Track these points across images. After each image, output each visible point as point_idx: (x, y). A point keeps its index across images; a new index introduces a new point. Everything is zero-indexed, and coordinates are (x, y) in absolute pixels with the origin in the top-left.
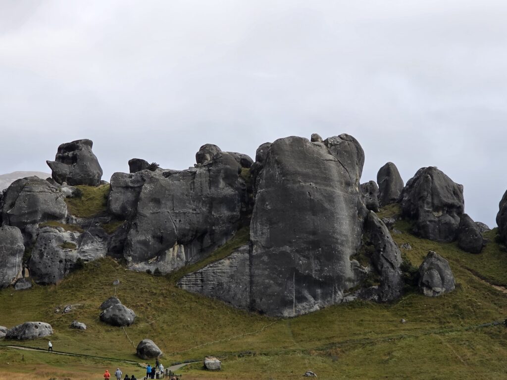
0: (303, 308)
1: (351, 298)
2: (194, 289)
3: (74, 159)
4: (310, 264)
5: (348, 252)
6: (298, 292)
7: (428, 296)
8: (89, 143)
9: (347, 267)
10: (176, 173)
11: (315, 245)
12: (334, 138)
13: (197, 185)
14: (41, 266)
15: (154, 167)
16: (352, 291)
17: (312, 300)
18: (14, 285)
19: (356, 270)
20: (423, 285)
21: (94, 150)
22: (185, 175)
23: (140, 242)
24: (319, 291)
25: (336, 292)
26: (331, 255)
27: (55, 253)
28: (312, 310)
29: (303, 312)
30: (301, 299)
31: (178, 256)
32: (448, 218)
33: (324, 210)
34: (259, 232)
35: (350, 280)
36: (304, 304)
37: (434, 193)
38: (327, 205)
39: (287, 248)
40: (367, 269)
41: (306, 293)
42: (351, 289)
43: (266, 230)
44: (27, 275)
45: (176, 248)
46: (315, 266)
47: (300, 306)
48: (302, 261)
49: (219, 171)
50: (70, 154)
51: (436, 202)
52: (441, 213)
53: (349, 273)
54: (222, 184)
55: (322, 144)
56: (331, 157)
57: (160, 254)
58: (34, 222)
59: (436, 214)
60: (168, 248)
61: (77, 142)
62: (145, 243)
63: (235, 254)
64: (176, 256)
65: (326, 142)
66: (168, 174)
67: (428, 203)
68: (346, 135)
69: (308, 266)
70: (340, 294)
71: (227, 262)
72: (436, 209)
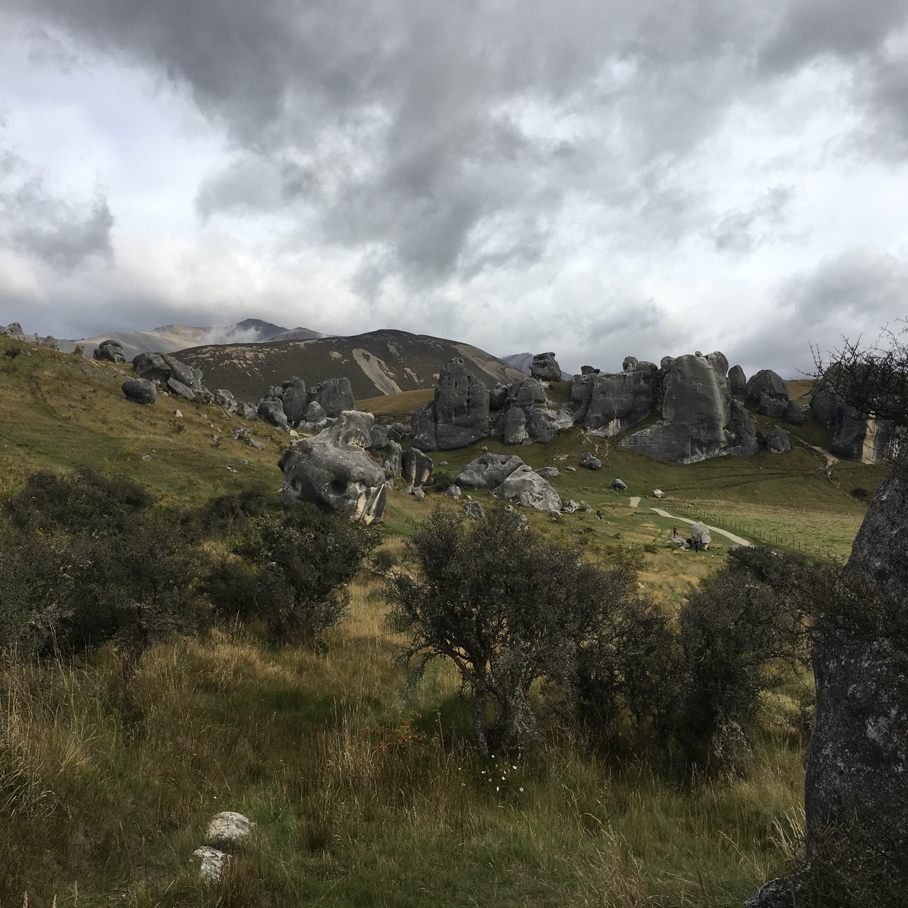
0: (695, 459)
1: (725, 453)
2: (629, 446)
3: (544, 365)
4: (699, 432)
5: (722, 424)
6: (692, 449)
7: (773, 453)
8: (553, 355)
9: (722, 434)
10: (614, 375)
11: (702, 421)
12: (711, 354)
13: (627, 383)
14: (537, 431)
15: (597, 371)
16: (725, 449)
17: (700, 453)
18: (521, 443)
19: (726, 435)
20: (771, 446)
21: (556, 358)
22: (618, 376)
23: (595, 418)
24: (704, 449)
25: (714, 450)
26: (712, 427)
27: (545, 425)
28: (701, 460)
29: (695, 461)
30: (694, 453)
31: (616, 426)
32: (779, 403)
33: (708, 400)
34: (668, 413)
35: (723, 442)
36: (696, 456)
37: (771, 387)
38: (709, 397)
39: (686, 423)
40: (733, 435)
41: (697, 450)
42: (724, 448)
43: (673, 411)
44: (528, 437)
45: (615, 421)
46: (703, 433)
47: (693, 457)
48: (695, 431)
49: (640, 375)
50: (542, 361)
51: (772, 392)
52: (775, 399)
53: (723, 438)
54: (642, 382)
55: (705, 358)
56: (711, 367)
57: (606, 425)
58: (530, 405)
59: (771, 400)
60: (610, 421)
61: (546, 354)
62: (597, 418)
63: (654, 426)
64: (614, 427)
65: (707, 357)
66: (608, 376)
67: (766, 393)
68: (719, 353)
69: (699, 434)
70: (717, 451)
71: (649, 430)
72: (772, 396)
